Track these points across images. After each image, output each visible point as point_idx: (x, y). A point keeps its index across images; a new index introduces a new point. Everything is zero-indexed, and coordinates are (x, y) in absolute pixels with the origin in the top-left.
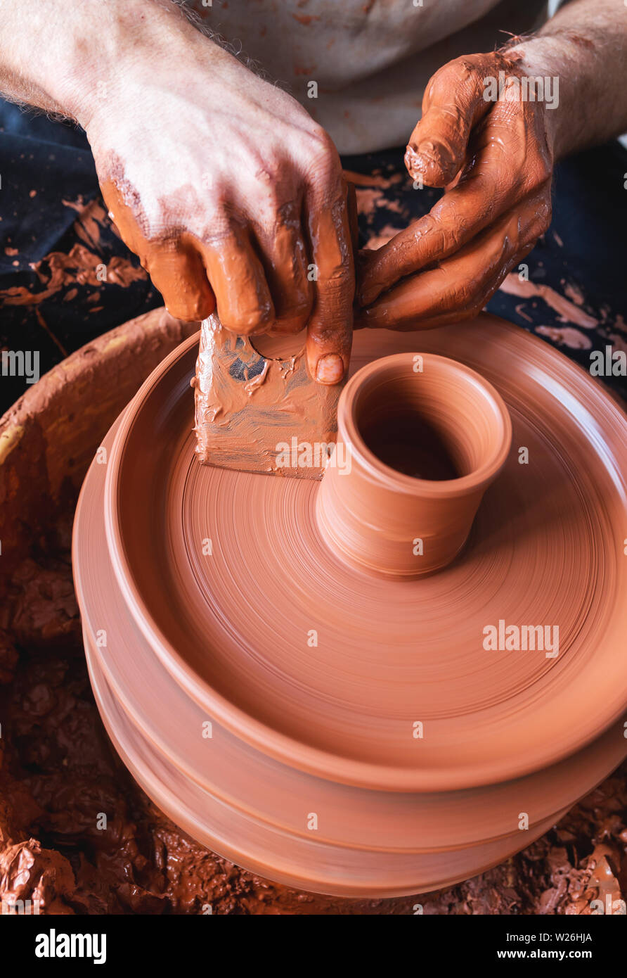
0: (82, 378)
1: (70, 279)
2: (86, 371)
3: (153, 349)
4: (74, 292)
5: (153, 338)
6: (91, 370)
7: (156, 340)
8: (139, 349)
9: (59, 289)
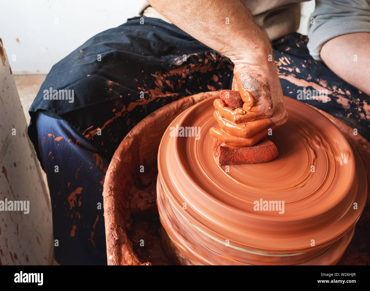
0: (150, 123)
1: (157, 96)
2: (151, 122)
3: (172, 115)
4: (159, 100)
5: (172, 111)
6: (153, 121)
7: (173, 111)
8: (168, 114)
9: (155, 99)
